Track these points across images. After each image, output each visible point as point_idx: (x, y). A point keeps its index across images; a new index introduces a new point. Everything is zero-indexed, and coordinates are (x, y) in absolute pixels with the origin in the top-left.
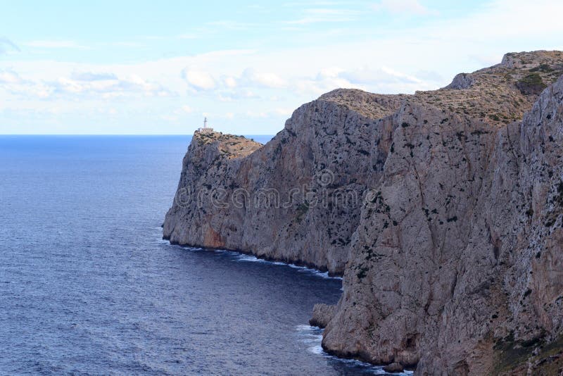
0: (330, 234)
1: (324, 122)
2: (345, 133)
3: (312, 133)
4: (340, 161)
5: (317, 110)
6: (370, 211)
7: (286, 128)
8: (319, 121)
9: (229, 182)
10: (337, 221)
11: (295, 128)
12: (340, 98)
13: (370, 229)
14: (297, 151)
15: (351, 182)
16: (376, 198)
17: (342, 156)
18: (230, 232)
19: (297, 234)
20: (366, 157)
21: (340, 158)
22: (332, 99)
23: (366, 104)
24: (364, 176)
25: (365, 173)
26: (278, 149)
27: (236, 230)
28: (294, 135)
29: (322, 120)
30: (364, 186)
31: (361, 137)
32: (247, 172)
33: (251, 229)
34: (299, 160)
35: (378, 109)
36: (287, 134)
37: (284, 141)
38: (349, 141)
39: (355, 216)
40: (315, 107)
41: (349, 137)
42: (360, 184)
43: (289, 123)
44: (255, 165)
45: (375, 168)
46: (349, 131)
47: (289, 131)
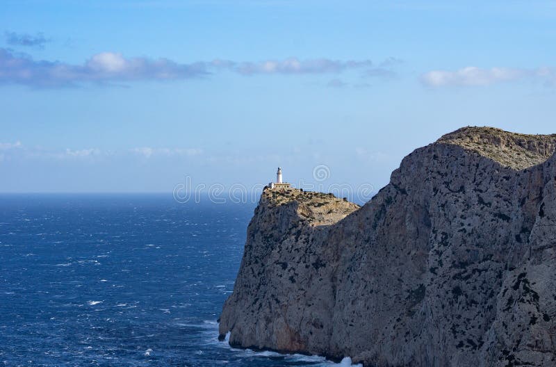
0: (454, 332)
1: (446, 174)
2: (475, 190)
3: (429, 189)
4: (469, 229)
5: (435, 157)
6: (510, 301)
7: (392, 183)
8: (439, 172)
9: (312, 259)
10: (466, 314)
11: (405, 182)
12: (468, 140)
13: (512, 325)
14: (408, 215)
15: (485, 260)
16: (519, 282)
17: (471, 222)
18: (313, 329)
19: (408, 333)
20: (505, 223)
21: (469, 225)
22: (456, 142)
23: (507, 149)
24: (503, 250)
25: (504, 247)
26: (381, 212)
27: (322, 326)
28: (403, 192)
29: (443, 171)
30: (502, 264)
31: (498, 196)
32: (337, 245)
33: (344, 326)
34: (410, 227)
35: (522, 156)
36: (393, 189)
37: (389, 201)
38: (481, 201)
39: (490, 308)
40: (433, 154)
41: (481, 195)
42: (497, 262)
43: (396, 175)
44: (349, 234)
45: (518, 239)
46: (481, 187)
47: (396, 187)
